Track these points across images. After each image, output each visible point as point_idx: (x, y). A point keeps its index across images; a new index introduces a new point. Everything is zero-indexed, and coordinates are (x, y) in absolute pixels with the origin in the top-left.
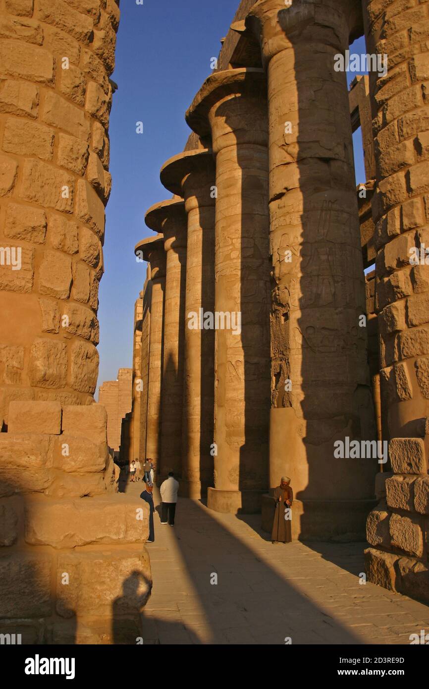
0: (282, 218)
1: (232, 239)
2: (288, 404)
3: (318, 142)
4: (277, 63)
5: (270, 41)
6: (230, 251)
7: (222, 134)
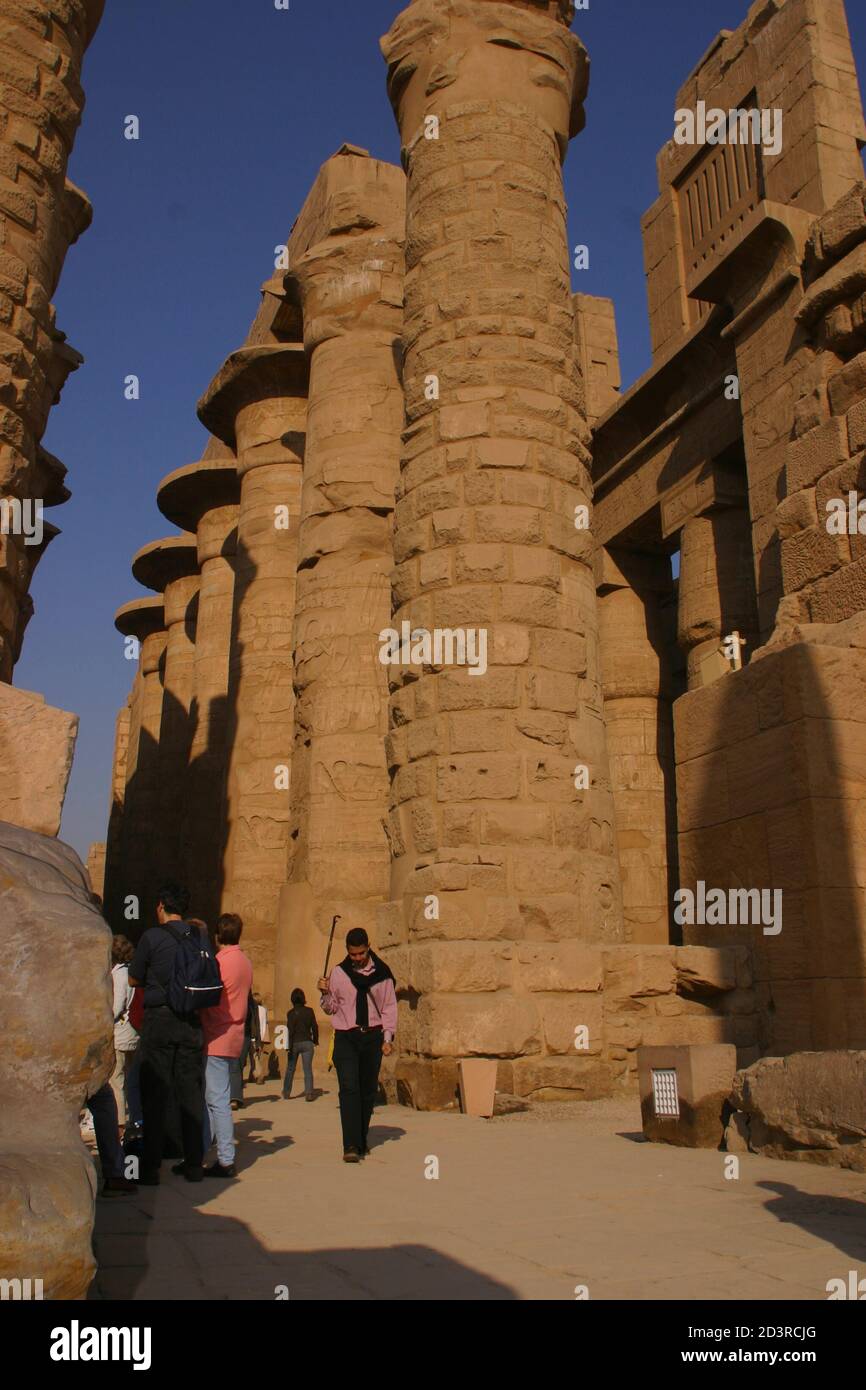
0: (311, 597)
1: (257, 618)
2: (304, 878)
3: (370, 482)
4: (323, 356)
5: (314, 322)
6: (252, 638)
7: (251, 445)
